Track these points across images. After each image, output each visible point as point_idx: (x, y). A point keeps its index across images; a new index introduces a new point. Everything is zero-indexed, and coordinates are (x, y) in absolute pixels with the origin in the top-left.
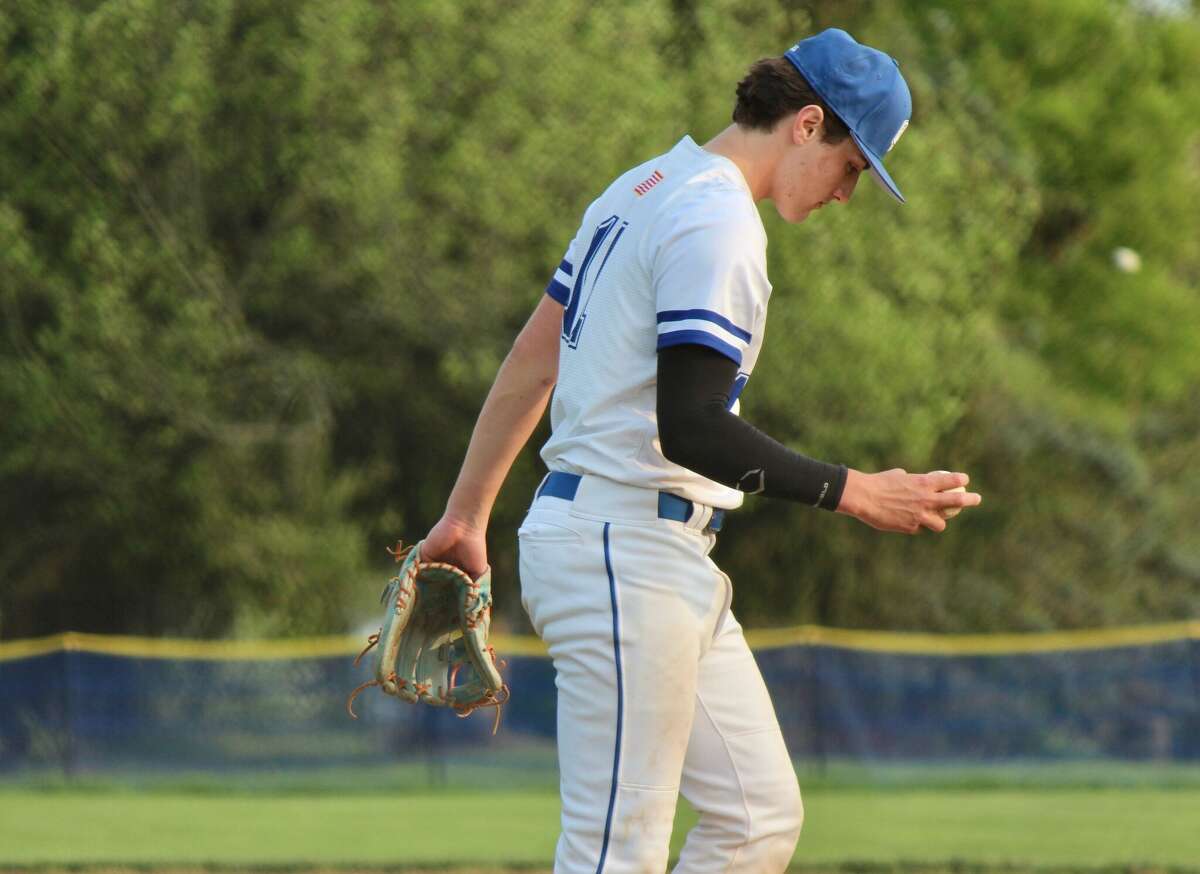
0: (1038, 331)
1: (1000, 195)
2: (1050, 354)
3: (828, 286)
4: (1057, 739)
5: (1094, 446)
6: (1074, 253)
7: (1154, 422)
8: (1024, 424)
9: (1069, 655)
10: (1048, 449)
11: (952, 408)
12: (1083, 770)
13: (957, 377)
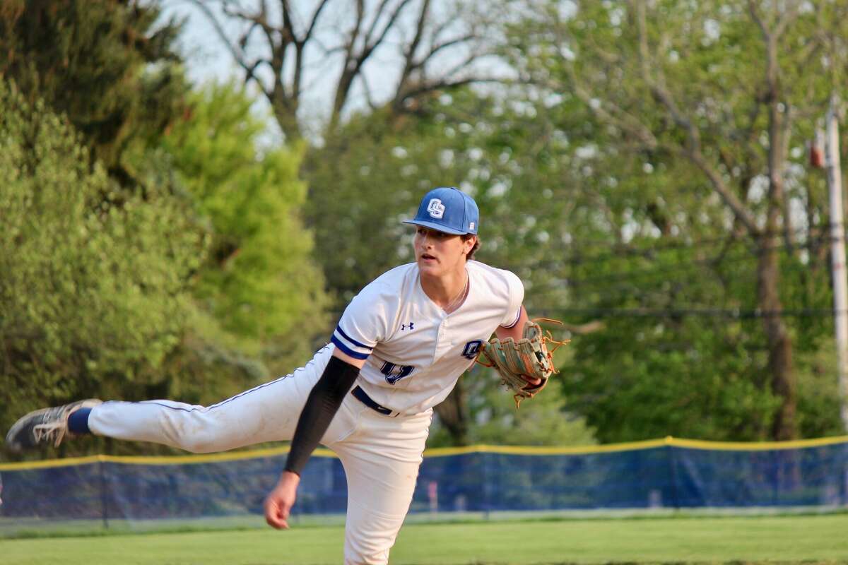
0: (214, 303)
1: (193, 238)
2: (220, 315)
3: (107, 282)
4: (226, 505)
5: (242, 361)
6: (230, 265)
7: (272, 349)
8: (209, 349)
9: (230, 463)
10: (220, 362)
11: (172, 340)
12: (236, 521)
13: (174, 327)
